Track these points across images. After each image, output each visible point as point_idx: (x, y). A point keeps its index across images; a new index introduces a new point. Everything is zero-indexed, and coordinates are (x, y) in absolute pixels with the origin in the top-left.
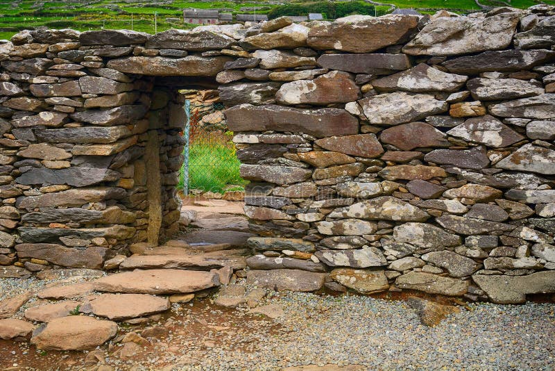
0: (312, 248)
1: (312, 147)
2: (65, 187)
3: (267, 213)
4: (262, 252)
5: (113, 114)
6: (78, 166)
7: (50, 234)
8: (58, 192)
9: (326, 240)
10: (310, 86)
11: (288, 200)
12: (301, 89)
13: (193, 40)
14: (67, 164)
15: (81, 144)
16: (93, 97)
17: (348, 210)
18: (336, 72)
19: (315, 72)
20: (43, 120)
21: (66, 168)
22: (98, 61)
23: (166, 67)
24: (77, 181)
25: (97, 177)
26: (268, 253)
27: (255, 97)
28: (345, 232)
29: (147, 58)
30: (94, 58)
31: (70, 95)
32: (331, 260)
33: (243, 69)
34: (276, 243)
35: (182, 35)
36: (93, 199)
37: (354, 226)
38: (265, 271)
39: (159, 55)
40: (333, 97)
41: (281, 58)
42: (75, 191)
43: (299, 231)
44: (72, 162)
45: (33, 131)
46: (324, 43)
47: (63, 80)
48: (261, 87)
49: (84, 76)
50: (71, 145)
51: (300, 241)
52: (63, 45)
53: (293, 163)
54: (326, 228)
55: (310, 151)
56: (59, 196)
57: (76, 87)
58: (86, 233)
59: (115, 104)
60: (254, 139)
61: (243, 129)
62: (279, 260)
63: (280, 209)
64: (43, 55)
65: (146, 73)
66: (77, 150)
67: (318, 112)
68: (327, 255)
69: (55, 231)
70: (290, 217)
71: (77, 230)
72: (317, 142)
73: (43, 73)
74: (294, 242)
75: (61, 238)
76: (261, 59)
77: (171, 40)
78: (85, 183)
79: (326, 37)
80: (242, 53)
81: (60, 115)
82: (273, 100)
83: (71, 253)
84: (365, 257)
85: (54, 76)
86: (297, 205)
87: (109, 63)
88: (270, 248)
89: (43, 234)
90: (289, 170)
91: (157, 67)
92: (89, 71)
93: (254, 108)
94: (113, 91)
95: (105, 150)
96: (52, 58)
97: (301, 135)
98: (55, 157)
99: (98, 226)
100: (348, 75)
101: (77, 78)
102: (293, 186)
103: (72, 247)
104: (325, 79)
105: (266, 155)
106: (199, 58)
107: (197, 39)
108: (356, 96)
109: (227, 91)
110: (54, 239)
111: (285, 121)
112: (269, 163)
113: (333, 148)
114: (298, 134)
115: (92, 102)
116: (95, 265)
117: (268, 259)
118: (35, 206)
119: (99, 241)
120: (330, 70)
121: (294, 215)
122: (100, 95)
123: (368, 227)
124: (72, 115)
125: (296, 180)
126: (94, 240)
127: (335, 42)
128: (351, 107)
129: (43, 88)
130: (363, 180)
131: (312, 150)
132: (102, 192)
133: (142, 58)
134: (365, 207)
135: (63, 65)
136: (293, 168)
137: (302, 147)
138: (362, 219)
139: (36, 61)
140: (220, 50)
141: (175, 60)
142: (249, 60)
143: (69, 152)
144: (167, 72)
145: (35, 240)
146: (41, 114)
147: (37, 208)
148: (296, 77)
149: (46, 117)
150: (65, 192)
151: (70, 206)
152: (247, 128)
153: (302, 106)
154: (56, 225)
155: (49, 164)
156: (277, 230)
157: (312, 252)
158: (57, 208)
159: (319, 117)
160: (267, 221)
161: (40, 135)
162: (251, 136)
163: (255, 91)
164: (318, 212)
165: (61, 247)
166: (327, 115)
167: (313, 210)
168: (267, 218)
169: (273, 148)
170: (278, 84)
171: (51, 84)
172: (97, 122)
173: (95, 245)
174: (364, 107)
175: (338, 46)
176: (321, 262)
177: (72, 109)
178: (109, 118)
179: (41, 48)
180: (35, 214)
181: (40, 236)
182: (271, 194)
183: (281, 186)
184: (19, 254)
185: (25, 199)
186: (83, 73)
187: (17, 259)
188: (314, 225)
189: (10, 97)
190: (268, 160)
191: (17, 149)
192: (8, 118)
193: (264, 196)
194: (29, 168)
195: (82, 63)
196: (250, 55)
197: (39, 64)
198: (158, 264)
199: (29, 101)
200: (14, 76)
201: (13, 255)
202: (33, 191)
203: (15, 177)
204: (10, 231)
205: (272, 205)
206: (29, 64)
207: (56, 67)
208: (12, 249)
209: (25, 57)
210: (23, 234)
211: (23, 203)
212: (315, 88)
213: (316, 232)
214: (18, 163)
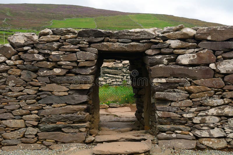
0: (190, 129)
1: (191, 84)
2: (65, 104)
3: (168, 114)
4: (164, 132)
5: (92, 70)
6: (72, 94)
7: (57, 127)
8: (61, 107)
9: (196, 126)
10: (194, 56)
11: (179, 108)
12: (190, 57)
13: (136, 35)
14: (66, 94)
16: (83, 61)
17: (208, 112)
18: (207, 50)
19: (196, 50)
20: (56, 73)
22: (87, 44)
23: (121, 47)
24: (73, 102)
25: (83, 100)
26: (168, 132)
27: (165, 61)
28: (206, 122)
29: (111, 43)
30: (85, 43)
31: (71, 60)
32: (200, 134)
33: (160, 49)
34: (173, 128)
35: (131, 32)
36: (80, 110)
37: (211, 119)
38: (167, 141)
39: (118, 42)
40: (204, 61)
41: (180, 43)
42: (71, 107)
43: (183, 122)
44: (69, 92)
45: (49, 78)
46: (203, 37)
47: (68, 53)
48: (168, 57)
49: (79, 51)
50: (69, 85)
51: (184, 126)
52: (69, 36)
53: (182, 91)
54: (197, 120)
55: (190, 86)
56: (62, 109)
57: (74, 56)
58: (76, 126)
59: (93, 65)
60: (164, 80)
61: (159, 76)
62: (174, 135)
63: (175, 112)
64: (58, 41)
65: (110, 50)
67: (196, 68)
68: (198, 132)
69: (60, 126)
70: (180, 116)
71: (71, 125)
72: (194, 81)
73: (57, 50)
74: (181, 127)
75: (63, 129)
76: (170, 44)
77: (125, 35)
78: (77, 103)
79: (205, 34)
80: (162, 41)
81: (65, 70)
82: (174, 63)
83: (68, 136)
84: (216, 132)
85: (63, 51)
86: (182, 110)
87: (92, 45)
88: (170, 130)
89: (53, 127)
90: (180, 95)
91: (116, 47)
92: (81, 49)
93: (166, 66)
94: (93, 58)
95: (87, 87)
96: (63, 43)
97: (186, 79)
98: (60, 90)
99: (81, 123)
100: (212, 51)
101: (75, 52)
102: (181, 101)
103: (68, 133)
104: (201, 53)
105: (168, 88)
106: (138, 43)
107: (138, 34)
108: (215, 61)
109: (153, 59)
110: (59, 129)
111: (180, 72)
112: (169, 92)
113: (202, 84)
114: (185, 78)
115: (82, 64)
117: (168, 135)
118: (49, 114)
119: (83, 130)
120: (204, 49)
121: (181, 115)
122: (86, 61)
123: (217, 119)
124: (71, 70)
125: (183, 99)
126: (80, 129)
127: (208, 36)
128: (212, 66)
129: (57, 57)
130: (215, 98)
131: (191, 85)
132: (85, 107)
133: (109, 43)
134: (216, 110)
135: (68, 46)
136: (182, 93)
137: (187, 84)
138: (214, 116)
139: (54, 44)
140: (150, 39)
141: (126, 44)
142: (165, 44)
143: (68, 88)
144: (121, 49)
145: (48, 130)
146: (55, 70)
147: (50, 115)
148: (187, 52)
149: (57, 71)
150: (65, 107)
151: (67, 113)
152: (161, 76)
153: (188, 66)
154: (60, 123)
155: (57, 93)
156: (172, 122)
157: (190, 131)
158: (60, 114)
159: (196, 70)
160: (168, 118)
161: (52, 80)
162: (162, 79)
163: (165, 59)
164: (193, 113)
165: (63, 133)
166: (200, 69)
167: (191, 112)
168: (169, 117)
169: (172, 84)
170: (176, 56)
171: (61, 55)
173: (81, 132)
174: (218, 66)
175: (209, 38)
176: (194, 135)
177: (71, 67)
178: (91, 71)
179: (57, 37)
180: (49, 118)
181: (51, 128)
182: (170, 105)
183: (175, 102)
184: (40, 138)
185: (44, 111)
186: (78, 50)
187: (38, 140)
188: (191, 119)
189: (38, 61)
190: (169, 90)
191: (40, 86)
192: (36, 71)
193: (167, 106)
194: (46, 96)
195: (78, 45)
196: (165, 42)
197: (55, 45)
198: (115, 139)
199: (49, 63)
200: (41, 51)
201: (36, 138)
202: (48, 107)
203: (38, 100)
204: (34, 126)
205: (170, 110)
206: (50, 45)
207: (65, 47)
208: (36, 135)
209: (47, 42)
210: (42, 128)
211: (42, 113)
212: (196, 57)
213: (192, 122)
214: (40, 93)
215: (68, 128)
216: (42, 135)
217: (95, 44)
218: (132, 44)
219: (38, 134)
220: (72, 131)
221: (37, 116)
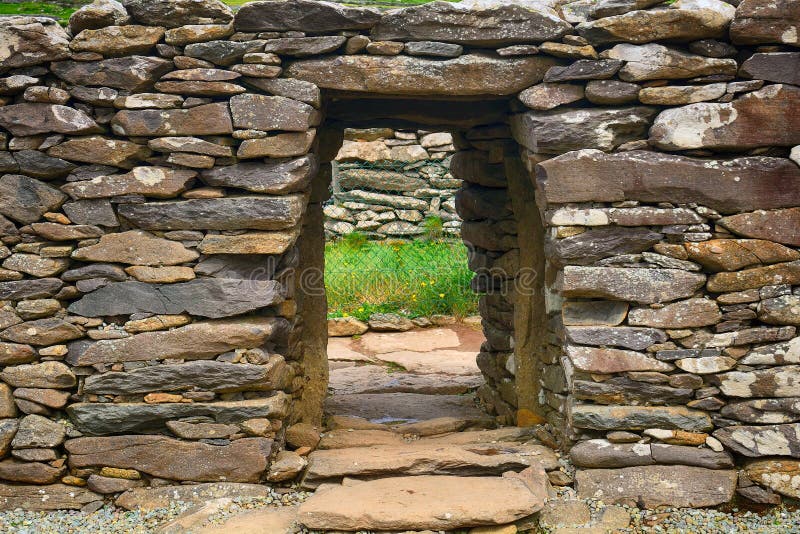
0: (708, 423)
1: (712, 231)
2: (183, 319)
3: (618, 359)
4: (602, 434)
5: (295, 171)
6: (210, 276)
7: (148, 414)
8: (167, 329)
9: (737, 408)
10: (725, 114)
11: (662, 333)
12: (708, 119)
13: (481, 24)
14: (187, 273)
15: (221, 233)
16: (257, 137)
17: (786, 349)
18: (780, 86)
19: (735, 87)
20: (140, 184)
21: (184, 281)
22: (273, 64)
23: (419, 76)
24: (213, 307)
25: (258, 298)
26: (617, 435)
27: (604, 135)
28: (779, 392)
29: (376, 59)
30: (266, 57)
31: (207, 131)
32: (750, 445)
33: (583, 83)
34: (636, 417)
35: (459, 13)
36: (247, 343)
38: (613, 471)
39: (404, 52)
41: (668, 60)
42: (206, 327)
43: (681, 391)
44: (199, 268)
45: (115, 206)
46: (763, 32)
47: (192, 100)
48: (617, 116)
49: (239, 93)
50: (198, 235)
51: (683, 410)
52: (198, 30)
53: (674, 262)
54: (738, 384)
55: (709, 239)
56: (168, 339)
57: (219, 117)
58: (229, 410)
59: (301, 151)
60: (598, 217)
61: (576, 197)
62: (642, 449)
63: (644, 351)
64: (151, 51)
65: (371, 88)
66: (211, 243)
67: (735, 165)
68: (742, 437)
69: (162, 409)
70: (666, 367)
71: (209, 406)
72: (726, 221)
73: (148, 88)
74: (672, 412)
75: (172, 424)
76: (625, 63)
77: (436, 24)
78: (230, 311)
79: (771, 18)
80: (589, 50)
81: (180, 174)
82: (643, 142)
83: (194, 452)
85: (172, 93)
86: (677, 342)
87: (294, 67)
88: (623, 426)
89: (132, 416)
90: (667, 276)
91: (399, 76)
92: (250, 83)
93: (607, 158)
95: (274, 244)
96: (170, 57)
97: (694, 209)
98: (160, 258)
99: (249, 395)
101: (225, 97)
102: (673, 304)
103: (197, 440)
104: (755, 101)
105: (616, 248)
106: (488, 60)
107: (491, 21)
109: (552, 125)
110: (156, 425)
111: (667, 181)
112: (620, 264)
113: (758, 232)
114: (689, 207)
115: (253, 148)
116: (248, 475)
117: (617, 448)
118: (115, 359)
119: (259, 425)
120: (767, 83)
121: (672, 362)
122: (272, 133)
124: (205, 174)
125: (678, 296)
126: (247, 424)
127: (783, 28)
129: (147, 117)
131: (714, 238)
132: (266, 328)
133: (365, 58)
135: (195, 71)
136: (675, 271)
137: (696, 231)
139: (134, 62)
141: (438, 64)
142: (602, 64)
143: (193, 248)
144: (417, 86)
145: (110, 429)
146: (138, 171)
147: (119, 362)
148: (695, 97)
149: (149, 177)
150: (182, 330)
151: (189, 357)
152: (585, 196)
153: (700, 153)
154: (161, 397)
155: (147, 273)
156: (634, 391)
157: (710, 432)
158: (161, 361)
159: (734, 173)
160: (615, 375)
161: (127, 214)
162: (591, 211)
163: (604, 125)
164: (723, 353)
165: (171, 441)
166: (752, 170)
167: (712, 351)
168: (619, 369)
169: (633, 234)
170: (651, 111)
171: (165, 109)
172: (263, 188)
173: (249, 434)
175: (790, 37)
176: (727, 448)
177: (207, 161)
178: (290, 179)
179: (149, 35)
180: (114, 377)
181: (124, 420)
182: (625, 322)
183: (648, 306)
184: (75, 460)
185: (92, 346)
186: (238, 88)
187: (69, 469)
188: (712, 380)
189: (67, 136)
190: (620, 257)
191: (74, 243)
192: (57, 179)
193: (610, 327)
194: (101, 282)
195: (236, 67)
196: (603, 54)
197: (140, 67)
198: (395, 466)
199: (112, 144)
200: (82, 93)
201: (60, 462)
202: (109, 330)
203: (67, 301)
204: (51, 412)
205: (626, 344)
206: (118, 69)
207: (180, 74)
208: (60, 449)
209: (107, 54)
210: (83, 418)
211: (86, 353)
212: (733, 118)
213: (717, 392)
214: (75, 272)
215: (195, 419)
216: (84, 449)
217: (308, 64)
218: (463, 61)
219: (69, 445)
220: (212, 432)
221: (63, 369)
